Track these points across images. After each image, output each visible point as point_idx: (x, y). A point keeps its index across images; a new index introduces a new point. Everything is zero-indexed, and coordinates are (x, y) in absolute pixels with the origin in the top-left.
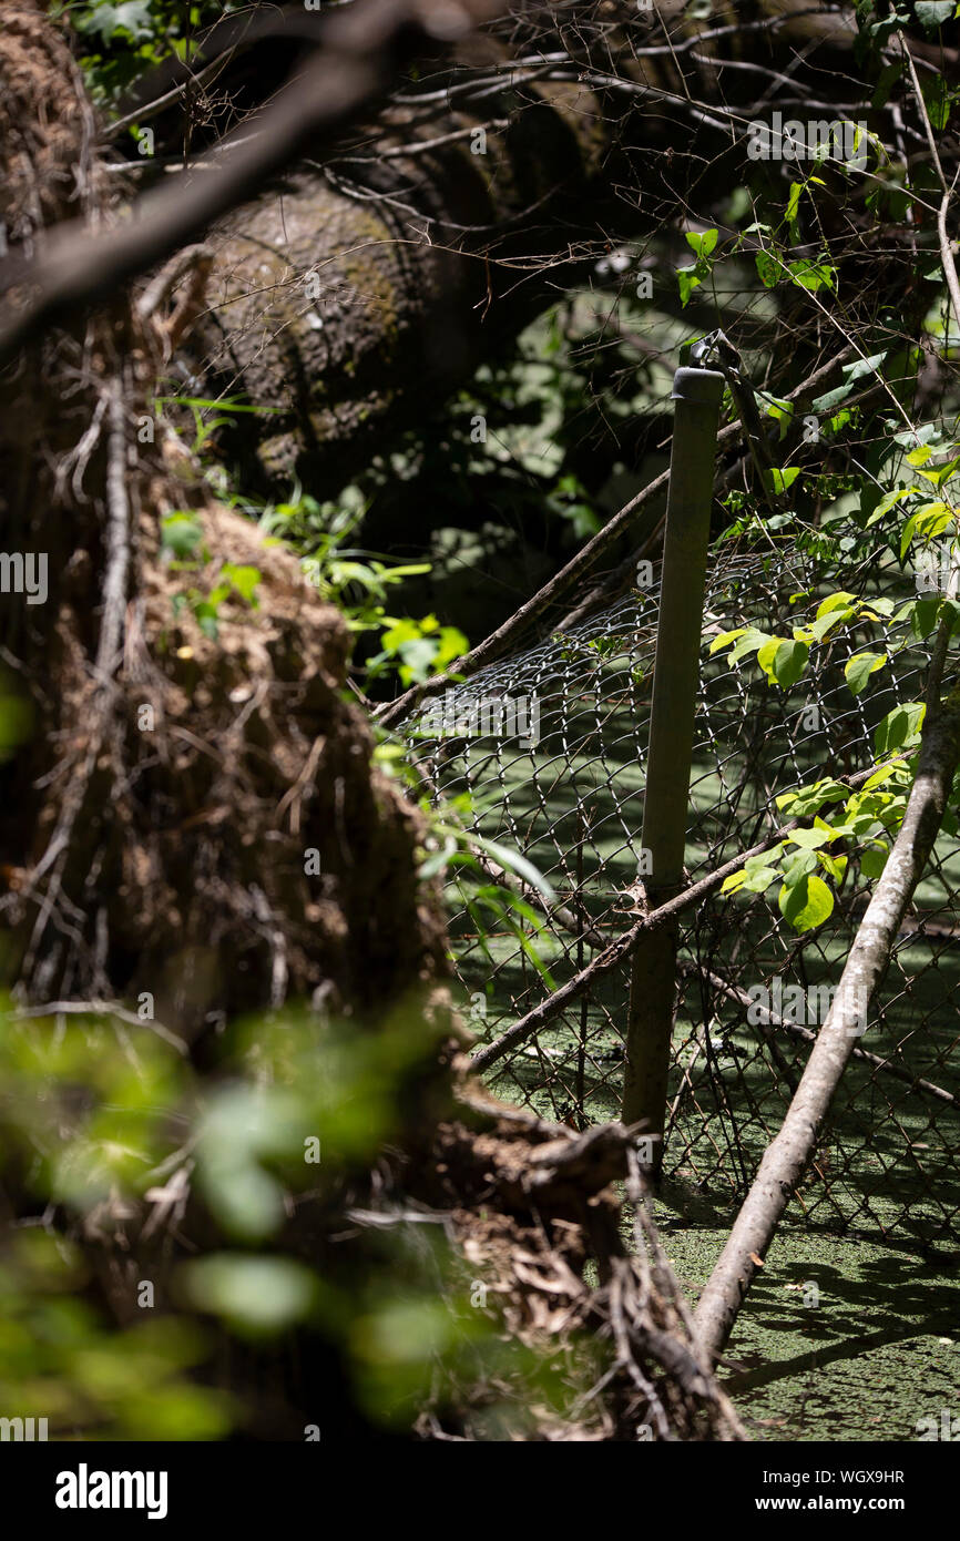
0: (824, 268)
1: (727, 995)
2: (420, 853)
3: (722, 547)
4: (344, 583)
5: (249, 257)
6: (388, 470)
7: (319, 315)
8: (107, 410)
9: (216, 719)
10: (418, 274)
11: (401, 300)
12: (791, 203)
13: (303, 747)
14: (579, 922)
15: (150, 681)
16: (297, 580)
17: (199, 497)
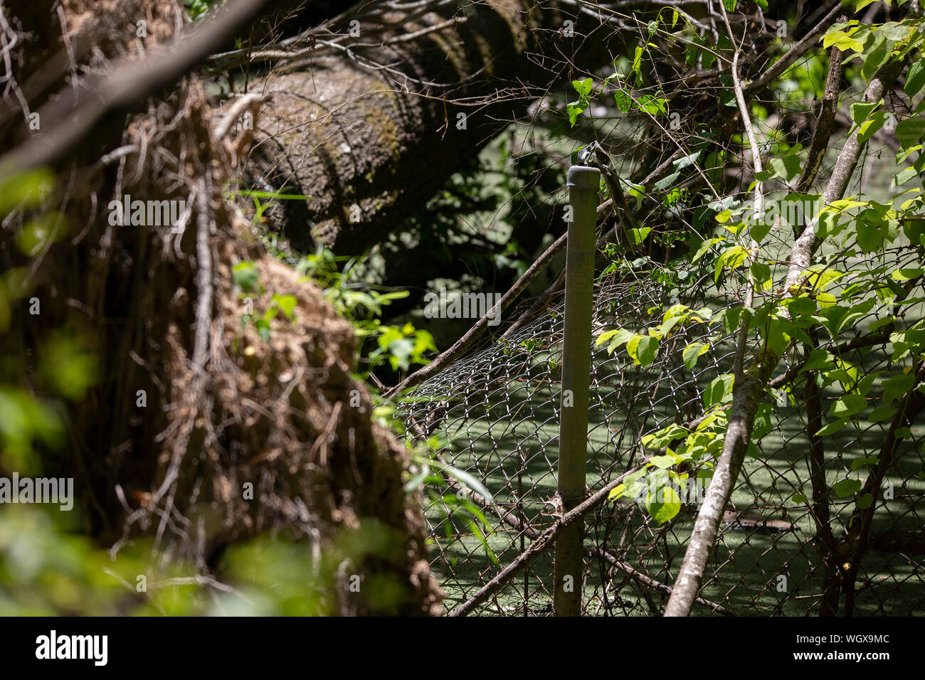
0: (659, 100)
1: (617, 567)
2: (405, 475)
3: (603, 280)
4: (354, 306)
5: (303, 109)
6: (399, 243)
7: (349, 145)
8: (196, 199)
9: (271, 393)
10: (411, 116)
11: (401, 133)
12: (636, 60)
13: (328, 408)
14: (521, 524)
15: (228, 370)
16: (322, 303)
17: (256, 253)
